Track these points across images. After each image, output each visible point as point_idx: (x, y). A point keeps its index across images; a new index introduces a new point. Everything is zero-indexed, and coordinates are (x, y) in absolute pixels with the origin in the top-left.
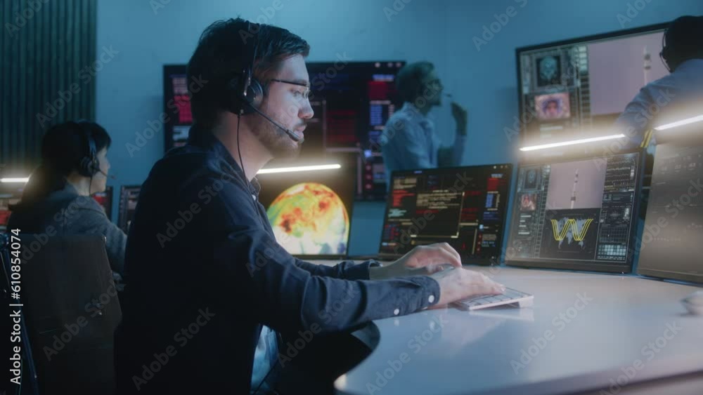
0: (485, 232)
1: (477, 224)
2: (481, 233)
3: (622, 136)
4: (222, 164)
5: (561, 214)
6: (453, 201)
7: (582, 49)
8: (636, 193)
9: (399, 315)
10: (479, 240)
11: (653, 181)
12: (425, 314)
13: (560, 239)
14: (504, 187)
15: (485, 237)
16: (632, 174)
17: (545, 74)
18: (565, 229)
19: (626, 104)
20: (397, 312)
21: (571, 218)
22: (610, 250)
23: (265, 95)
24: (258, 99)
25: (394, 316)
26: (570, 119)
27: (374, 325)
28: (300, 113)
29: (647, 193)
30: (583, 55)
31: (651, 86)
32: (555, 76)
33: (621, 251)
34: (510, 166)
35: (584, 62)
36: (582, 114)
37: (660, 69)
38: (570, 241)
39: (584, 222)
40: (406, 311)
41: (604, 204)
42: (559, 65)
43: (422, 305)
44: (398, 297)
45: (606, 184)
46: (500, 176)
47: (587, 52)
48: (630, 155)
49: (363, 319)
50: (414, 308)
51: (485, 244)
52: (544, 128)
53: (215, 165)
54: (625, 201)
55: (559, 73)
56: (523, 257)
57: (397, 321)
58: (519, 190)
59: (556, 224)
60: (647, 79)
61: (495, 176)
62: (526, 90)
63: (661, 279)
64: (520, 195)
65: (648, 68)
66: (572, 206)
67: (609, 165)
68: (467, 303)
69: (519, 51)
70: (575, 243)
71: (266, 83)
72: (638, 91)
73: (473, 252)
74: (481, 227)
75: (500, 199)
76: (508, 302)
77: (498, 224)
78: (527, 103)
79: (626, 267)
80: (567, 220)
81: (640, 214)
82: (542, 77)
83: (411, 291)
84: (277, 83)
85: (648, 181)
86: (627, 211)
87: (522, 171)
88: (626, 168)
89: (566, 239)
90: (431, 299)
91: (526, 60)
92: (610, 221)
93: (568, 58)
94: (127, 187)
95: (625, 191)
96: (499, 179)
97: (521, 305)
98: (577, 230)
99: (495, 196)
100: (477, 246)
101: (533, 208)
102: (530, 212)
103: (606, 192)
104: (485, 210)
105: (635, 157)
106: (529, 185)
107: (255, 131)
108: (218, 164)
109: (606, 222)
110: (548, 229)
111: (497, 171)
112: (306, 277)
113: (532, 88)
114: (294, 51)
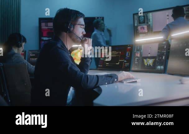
0: (126, 62)
1: (124, 60)
2: (125, 63)
3: (162, 37)
4: (61, 45)
5: (146, 58)
6: (117, 54)
7: (151, 14)
8: (166, 52)
9: (107, 84)
10: (124, 65)
11: (170, 49)
12: (114, 84)
13: (146, 64)
14: (131, 51)
15: (126, 64)
16: (165, 47)
17: (141, 20)
18: (147, 62)
19: (162, 29)
20: (106, 83)
21: (149, 59)
22: (159, 67)
23: (74, 28)
24: (72, 29)
25: (106, 84)
26: (147, 33)
27: (100, 87)
28: (82, 33)
29: (169, 52)
30: (151, 16)
31: (169, 24)
32: (144, 21)
33: (162, 67)
34: (133, 45)
35: (151, 17)
36: (151, 31)
37: (172, 20)
38: (149, 65)
39: (153, 60)
40: (109, 83)
41: (158, 55)
42: (144, 18)
43: (113, 82)
44: (107, 80)
45: (158, 50)
46: (130, 48)
47: (152, 15)
48: (165, 42)
49: (97, 85)
50: (111, 82)
51: (126, 66)
52: (140, 35)
53: (59, 45)
54: (163, 54)
55: (144, 20)
56: (136, 69)
57: (106, 86)
58: (135, 51)
59: (145, 60)
60: (168, 22)
61: (129, 48)
62: (136, 25)
63: (173, 75)
64: (135, 53)
65: (168, 19)
66: (149, 55)
67: (159, 45)
68: (123, 81)
69: (134, 14)
70: (150, 65)
71: (74, 25)
72: (166, 26)
73: (123, 68)
74: (125, 61)
75: (130, 54)
76: (134, 81)
77: (129, 60)
78: (136, 28)
79: (164, 71)
80: (148, 59)
81: (167, 58)
82: (140, 22)
83: (110, 78)
84: (76, 25)
85: (169, 49)
86: (164, 57)
87: (136, 46)
88: (163, 46)
89: (148, 64)
90: (116, 80)
91: (136, 17)
92: (159, 59)
93: (147, 16)
94: (30, 51)
95: (163, 52)
96: (130, 49)
97: (137, 81)
98: (151, 62)
99: (129, 53)
100: (124, 66)
101: (139, 56)
102: (138, 57)
103: (158, 52)
104: (126, 57)
105: (166, 43)
106: (138, 50)
107: (71, 37)
108: (60, 45)
109: (158, 60)
110: (143, 62)
111: (129, 46)
112: (83, 74)
113: (137, 24)
114: (81, 17)
